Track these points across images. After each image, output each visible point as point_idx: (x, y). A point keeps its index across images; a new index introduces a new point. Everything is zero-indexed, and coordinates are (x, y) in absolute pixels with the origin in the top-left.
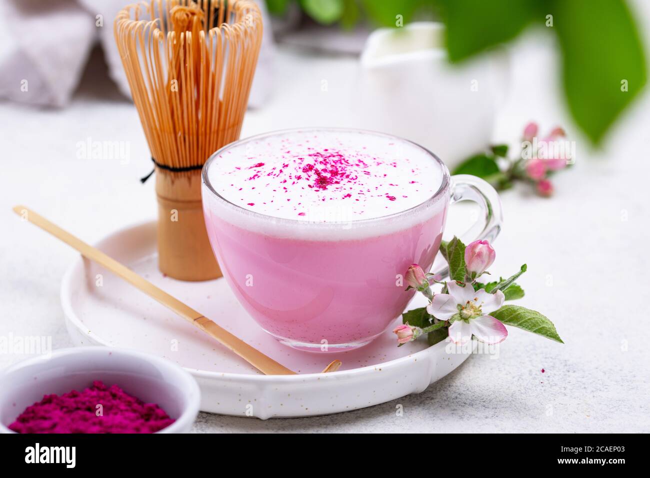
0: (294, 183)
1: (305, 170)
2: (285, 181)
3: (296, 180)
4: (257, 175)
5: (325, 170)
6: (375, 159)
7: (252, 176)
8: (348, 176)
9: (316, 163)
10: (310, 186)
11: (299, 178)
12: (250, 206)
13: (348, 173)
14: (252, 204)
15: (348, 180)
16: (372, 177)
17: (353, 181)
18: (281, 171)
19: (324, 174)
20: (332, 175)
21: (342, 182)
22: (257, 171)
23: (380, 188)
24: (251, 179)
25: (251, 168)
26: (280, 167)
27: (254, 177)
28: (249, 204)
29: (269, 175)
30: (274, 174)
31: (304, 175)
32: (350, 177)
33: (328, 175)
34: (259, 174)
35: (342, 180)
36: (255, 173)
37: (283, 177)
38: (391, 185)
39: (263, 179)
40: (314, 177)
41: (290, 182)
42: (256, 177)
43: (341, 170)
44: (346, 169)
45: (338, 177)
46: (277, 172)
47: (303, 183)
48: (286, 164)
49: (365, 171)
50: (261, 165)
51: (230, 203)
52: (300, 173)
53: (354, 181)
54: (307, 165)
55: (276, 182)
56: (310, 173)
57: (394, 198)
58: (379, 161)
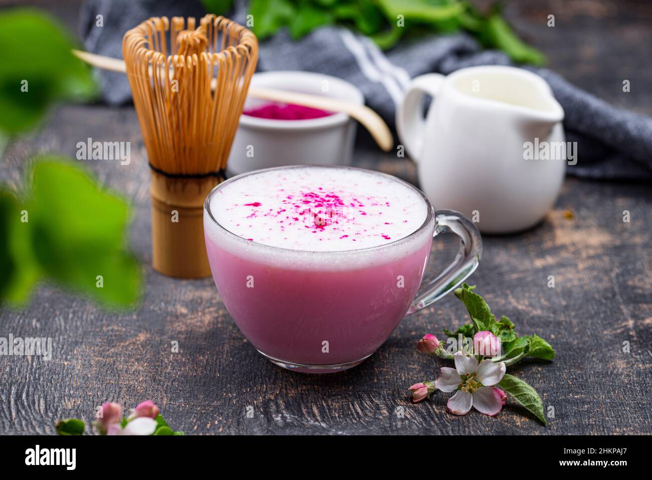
0: (291, 223)
1: (301, 214)
2: (282, 221)
3: (293, 221)
4: (254, 214)
5: (321, 213)
6: (369, 199)
7: (249, 215)
8: (345, 217)
10: (307, 227)
11: (297, 219)
15: (346, 220)
16: (368, 217)
17: (351, 222)
18: (278, 213)
19: (321, 216)
20: (329, 217)
21: (340, 223)
22: (254, 211)
23: (376, 228)
24: (249, 217)
25: (248, 205)
26: (277, 210)
27: (251, 216)
29: (266, 215)
30: (271, 214)
31: (301, 218)
32: (348, 218)
33: (325, 216)
34: (257, 213)
35: (340, 220)
36: (252, 212)
37: (280, 218)
38: (386, 223)
39: (261, 219)
40: (311, 219)
41: (287, 222)
42: (254, 216)
45: (336, 217)
46: (274, 212)
47: (300, 224)
48: (282, 208)
49: (361, 211)
50: (257, 204)
52: (296, 215)
55: (273, 222)
56: (307, 216)
57: (388, 237)
58: (373, 201)
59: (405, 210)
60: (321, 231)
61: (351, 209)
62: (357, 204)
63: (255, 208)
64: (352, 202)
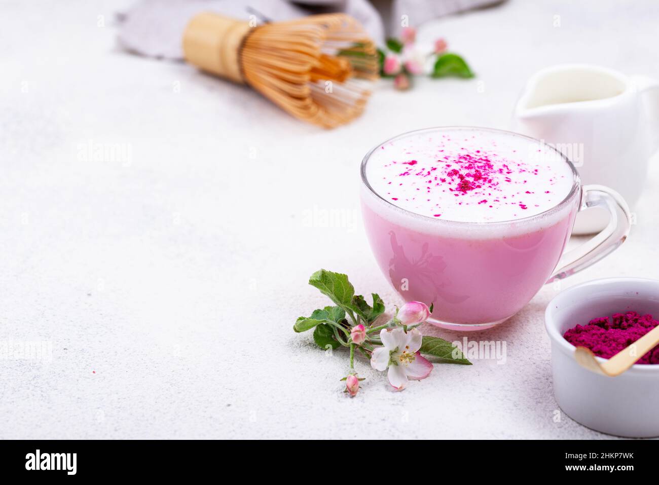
0: (438, 184)
1: (450, 174)
2: (430, 182)
3: (440, 182)
4: (407, 173)
5: (468, 175)
6: (519, 165)
7: (403, 173)
8: (490, 181)
9: (461, 169)
10: (451, 190)
11: (443, 181)
12: (394, 200)
13: (490, 178)
14: (395, 199)
15: (490, 184)
16: (512, 185)
17: (493, 187)
18: (429, 173)
19: (467, 179)
20: (475, 180)
21: (483, 187)
22: (408, 169)
23: (516, 195)
24: (401, 175)
25: (405, 163)
26: (428, 169)
27: (404, 174)
28: (393, 199)
29: (417, 175)
30: (422, 173)
31: (448, 179)
32: (493, 182)
33: (471, 179)
34: (410, 172)
35: (484, 184)
36: (406, 170)
37: (429, 178)
38: (528, 192)
39: (412, 178)
40: (458, 181)
41: (434, 182)
42: (406, 174)
43: (484, 175)
44: (488, 174)
45: (481, 181)
46: (425, 173)
47: (445, 186)
48: (434, 168)
49: (507, 178)
50: (414, 162)
51: (387, 202)
52: (445, 176)
53: (495, 187)
54: (453, 170)
55: (422, 182)
56: (455, 177)
57: (525, 207)
58: (523, 167)
59: (551, 180)
60: (463, 194)
61: (498, 175)
62: (505, 170)
63: (410, 167)
64: (502, 168)
